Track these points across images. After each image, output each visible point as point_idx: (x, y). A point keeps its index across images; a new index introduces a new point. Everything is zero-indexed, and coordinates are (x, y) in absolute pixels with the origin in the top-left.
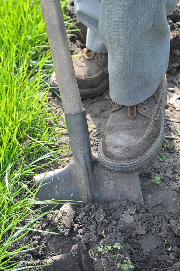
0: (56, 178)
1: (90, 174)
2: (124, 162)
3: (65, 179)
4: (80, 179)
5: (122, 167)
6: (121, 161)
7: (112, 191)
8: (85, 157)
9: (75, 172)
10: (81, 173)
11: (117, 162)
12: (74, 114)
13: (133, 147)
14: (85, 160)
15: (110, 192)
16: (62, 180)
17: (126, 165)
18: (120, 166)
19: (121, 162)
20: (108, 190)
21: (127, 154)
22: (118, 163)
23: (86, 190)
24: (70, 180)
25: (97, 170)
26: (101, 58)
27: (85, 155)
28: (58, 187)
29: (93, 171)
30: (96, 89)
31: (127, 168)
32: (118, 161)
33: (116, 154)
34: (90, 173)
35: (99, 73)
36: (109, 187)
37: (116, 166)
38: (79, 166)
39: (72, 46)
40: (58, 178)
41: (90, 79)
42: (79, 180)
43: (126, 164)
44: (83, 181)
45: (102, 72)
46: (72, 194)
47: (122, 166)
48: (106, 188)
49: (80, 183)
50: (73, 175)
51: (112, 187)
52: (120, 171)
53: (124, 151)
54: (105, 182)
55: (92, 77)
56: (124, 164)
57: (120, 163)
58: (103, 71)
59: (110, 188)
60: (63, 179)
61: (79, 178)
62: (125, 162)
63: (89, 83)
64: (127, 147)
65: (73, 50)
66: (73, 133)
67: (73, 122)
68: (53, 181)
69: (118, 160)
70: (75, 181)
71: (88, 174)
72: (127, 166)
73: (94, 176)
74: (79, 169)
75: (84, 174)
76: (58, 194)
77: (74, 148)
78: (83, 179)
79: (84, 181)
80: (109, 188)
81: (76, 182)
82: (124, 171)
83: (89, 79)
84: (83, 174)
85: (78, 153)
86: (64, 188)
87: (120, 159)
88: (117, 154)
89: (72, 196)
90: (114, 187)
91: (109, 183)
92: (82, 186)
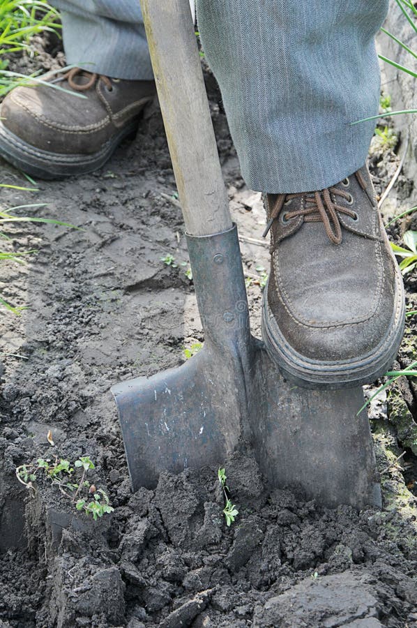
0: (164, 390)
1: (248, 380)
2: (354, 359)
3: (184, 394)
4: (223, 393)
5: (352, 374)
6: (348, 358)
7: (296, 418)
8: (237, 341)
9: (208, 376)
10: (225, 379)
11: (338, 364)
12: (212, 237)
13: (369, 319)
14: (237, 348)
15: (292, 421)
16: (179, 395)
17: (361, 366)
18: (346, 372)
19: (349, 360)
20: (287, 416)
21: (360, 339)
22: (342, 366)
23: (238, 418)
24: (197, 396)
25: (261, 369)
26: (111, 90)
27: (236, 336)
28: (169, 413)
29: (253, 374)
30: (92, 159)
31: (363, 372)
32: (341, 362)
33: (335, 344)
34: (247, 377)
35: (103, 122)
36: (289, 409)
37: (338, 373)
38: (220, 361)
39: (47, 60)
40: (169, 391)
41: (83, 131)
42: (220, 394)
43: (360, 363)
44: (231, 399)
45: (109, 122)
46: (202, 429)
47: (352, 371)
48: (281, 412)
49: (221, 401)
50: (204, 383)
51: (298, 409)
52: (348, 382)
53: (353, 333)
54: (281, 398)
55: (88, 126)
56: (355, 365)
57: (345, 364)
58: (110, 119)
59: (293, 411)
60: (181, 392)
61: (220, 391)
62: (357, 358)
63: (79, 142)
64: (357, 323)
65: (48, 67)
66: (208, 284)
67: (208, 256)
68: (158, 399)
69: (340, 358)
70: (210, 397)
71: (244, 381)
72: (363, 369)
73: (257, 386)
74: (221, 369)
75: (235, 380)
76: (168, 429)
77: (210, 319)
78: (230, 393)
79: (233, 398)
80: (289, 412)
81: (213, 399)
82: (358, 381)
83: (80, 133)
84: (233, 382)
85: (219, 331)
86: (181, 415)
87: (346, 355)
88: (337, 343)
89: (201, 433)
90: (302, 410)
91: (290, 401)
92: (227, 410)
